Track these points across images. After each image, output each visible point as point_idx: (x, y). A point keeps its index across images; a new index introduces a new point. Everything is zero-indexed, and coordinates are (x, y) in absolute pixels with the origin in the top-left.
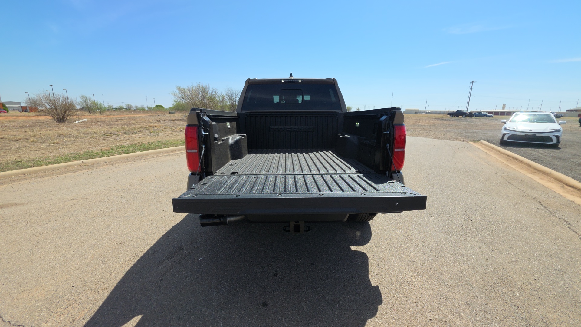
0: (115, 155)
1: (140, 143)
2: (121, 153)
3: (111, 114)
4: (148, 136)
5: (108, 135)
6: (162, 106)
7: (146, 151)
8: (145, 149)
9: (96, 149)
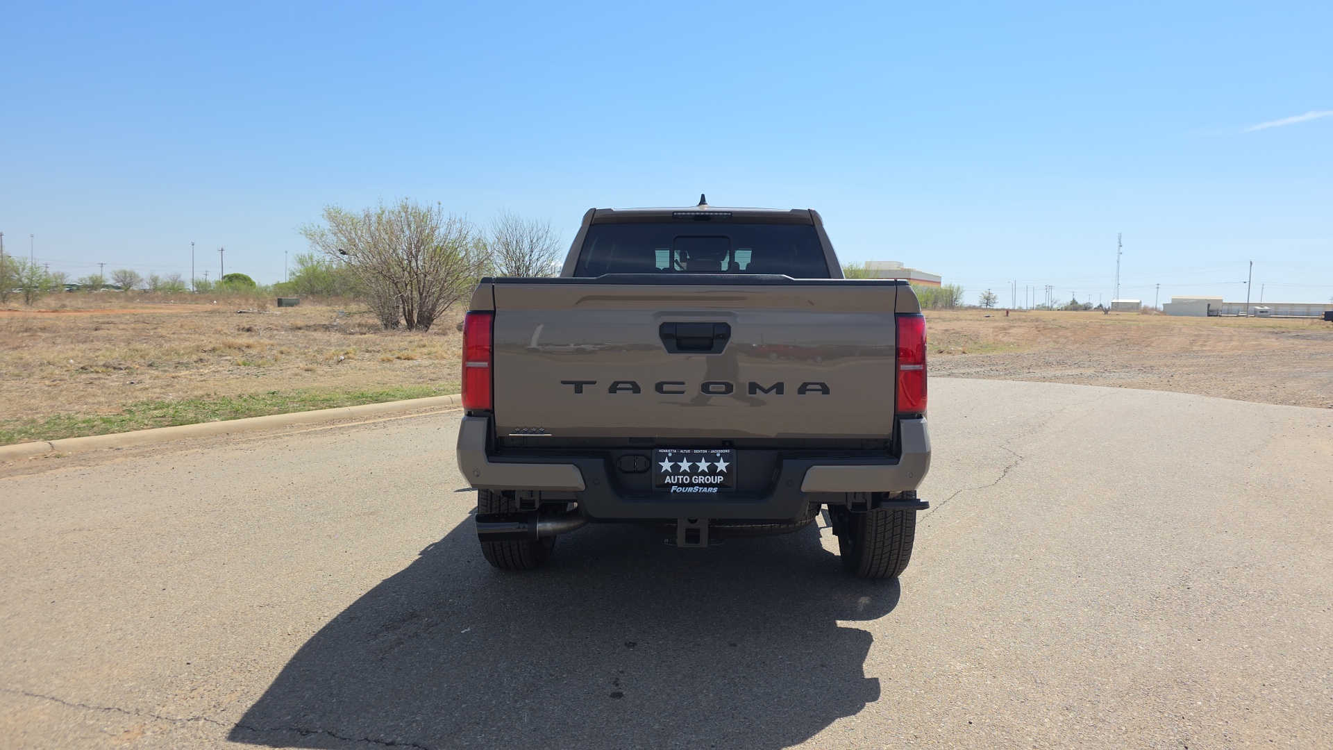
0: (143, 429)
1: (213, 394)
2: (160, 422)
3: (64, 306)
4: (232, 376)
5: (97, 372)
6: (249, 279)
7: (239, 418)
8: (236, 414)
9: (80, 412)
